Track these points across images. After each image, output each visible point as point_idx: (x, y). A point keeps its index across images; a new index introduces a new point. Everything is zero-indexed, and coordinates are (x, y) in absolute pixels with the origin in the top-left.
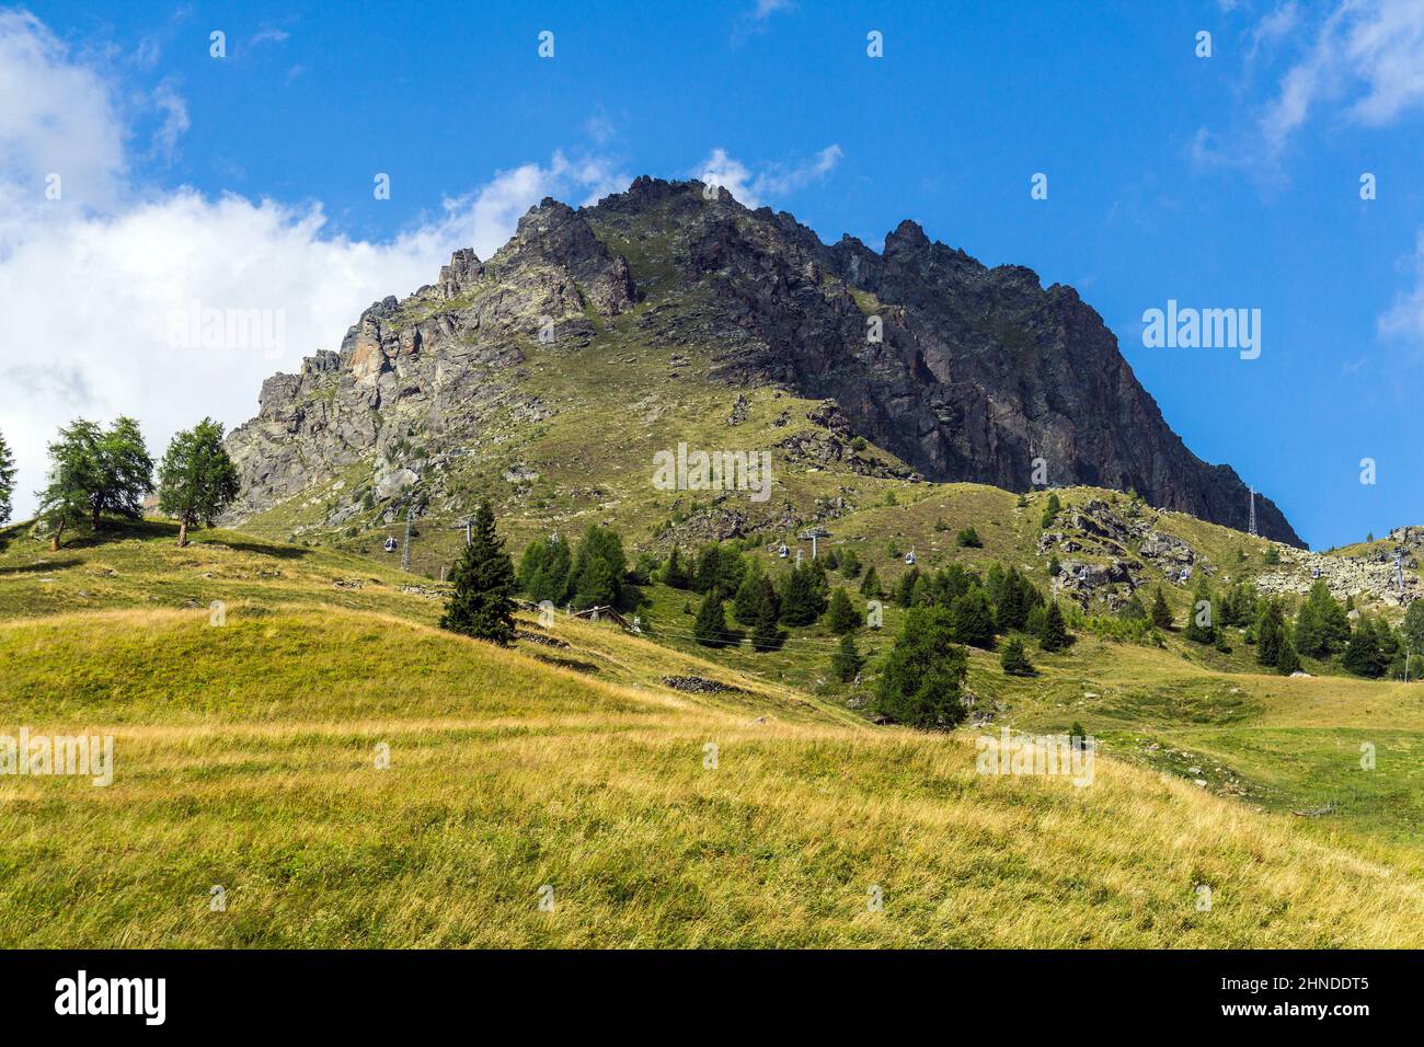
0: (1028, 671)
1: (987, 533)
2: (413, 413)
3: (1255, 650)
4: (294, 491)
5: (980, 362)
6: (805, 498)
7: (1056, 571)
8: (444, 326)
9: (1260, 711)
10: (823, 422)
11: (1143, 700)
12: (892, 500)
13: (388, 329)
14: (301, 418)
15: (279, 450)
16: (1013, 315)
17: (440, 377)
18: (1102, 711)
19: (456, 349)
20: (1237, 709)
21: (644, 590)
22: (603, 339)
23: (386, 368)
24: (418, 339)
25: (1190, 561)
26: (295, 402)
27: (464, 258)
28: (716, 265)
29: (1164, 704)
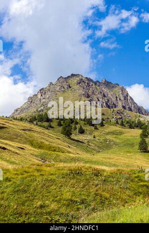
0: (97, 129)
1: (105, 113)
2: (44, 101)
4: (31, 110)
5: (111, 94)
7: (113, 118)
8: (48, 91)
9: (124, 133)
13: (42, 91)
15: (29, 105)
17: (47, 97)
18: (104, 134)
19: (49, 93)
20: (121, 133)
22: (66, 92)
23: (41, 96)
24: (45, 92)
25: (130, 117)
26: (31, 100)
27: (51, 83)
28: (79, 83)
29: (113, 133)
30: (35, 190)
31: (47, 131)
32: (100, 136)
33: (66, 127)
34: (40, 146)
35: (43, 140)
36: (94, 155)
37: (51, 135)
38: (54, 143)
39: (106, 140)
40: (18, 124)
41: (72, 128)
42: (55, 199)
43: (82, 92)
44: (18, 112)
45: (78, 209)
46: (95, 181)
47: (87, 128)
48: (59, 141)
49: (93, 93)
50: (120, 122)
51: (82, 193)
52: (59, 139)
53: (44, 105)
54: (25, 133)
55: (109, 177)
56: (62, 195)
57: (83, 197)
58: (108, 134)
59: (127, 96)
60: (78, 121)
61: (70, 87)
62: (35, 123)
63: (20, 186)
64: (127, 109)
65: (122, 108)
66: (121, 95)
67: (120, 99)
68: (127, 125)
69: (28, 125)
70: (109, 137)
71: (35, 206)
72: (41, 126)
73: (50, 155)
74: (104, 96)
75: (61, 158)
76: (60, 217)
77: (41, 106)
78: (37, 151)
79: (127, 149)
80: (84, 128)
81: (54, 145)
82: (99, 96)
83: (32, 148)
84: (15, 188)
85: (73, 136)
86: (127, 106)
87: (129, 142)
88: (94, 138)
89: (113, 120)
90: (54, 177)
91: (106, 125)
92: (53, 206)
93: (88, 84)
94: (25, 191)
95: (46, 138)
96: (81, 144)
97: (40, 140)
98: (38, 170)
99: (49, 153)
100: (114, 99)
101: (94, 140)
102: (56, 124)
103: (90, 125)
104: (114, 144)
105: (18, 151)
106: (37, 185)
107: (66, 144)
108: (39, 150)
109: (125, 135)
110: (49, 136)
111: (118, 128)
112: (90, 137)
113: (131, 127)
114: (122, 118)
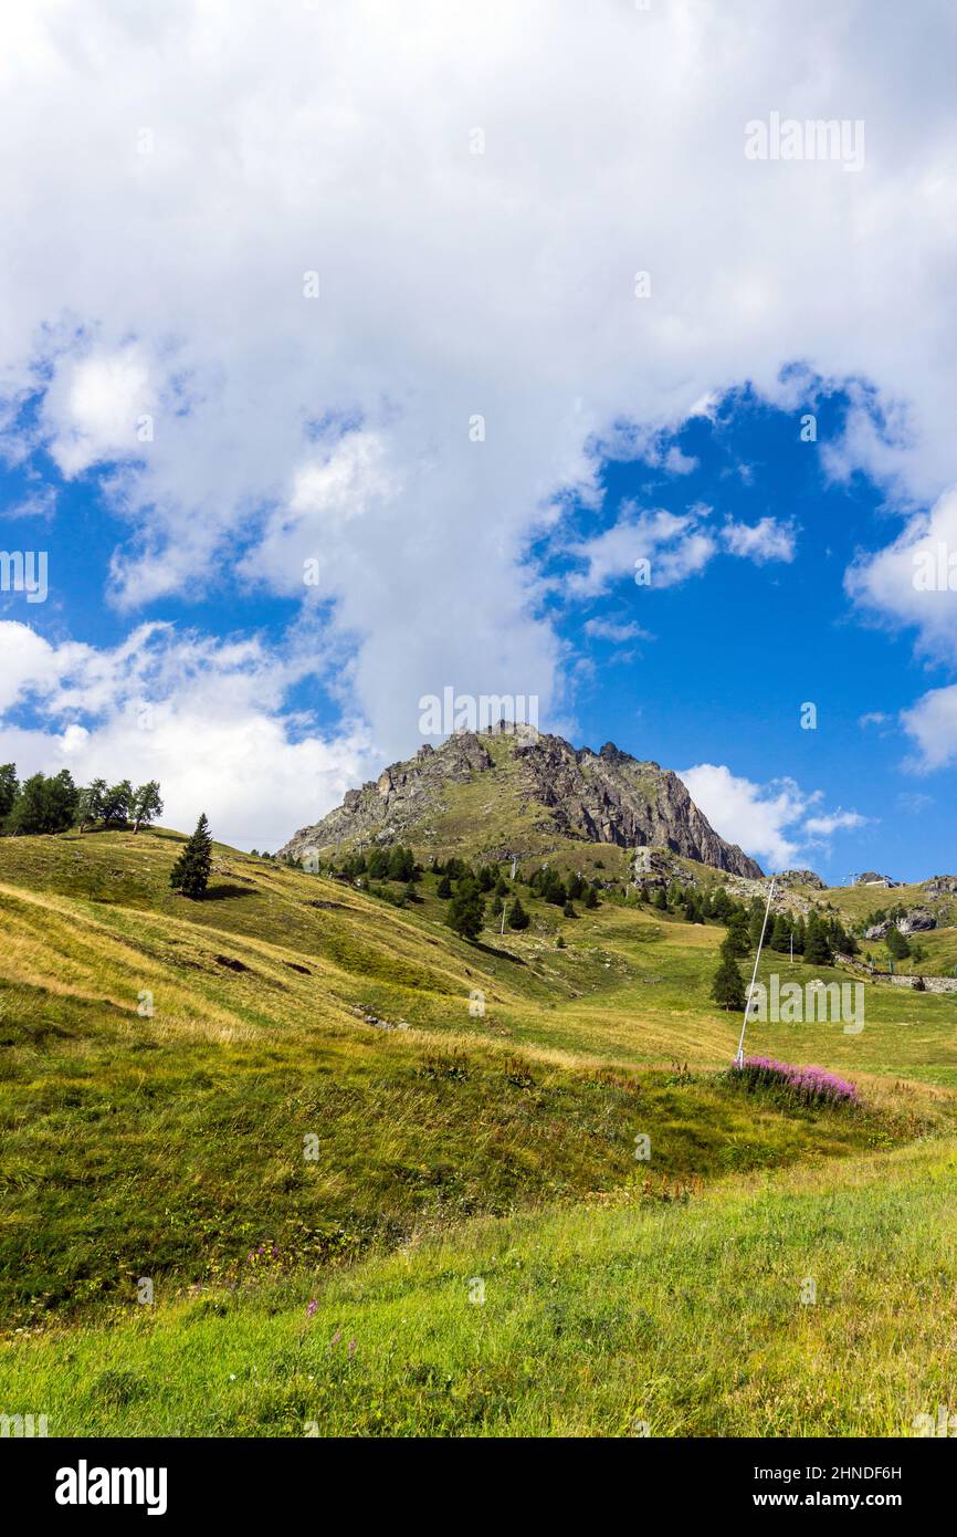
0: (574, 916)
1: (606, 862)
2: (400, 807)
3: (684, 913)
4: (351, 835)
5: (632, 798)
6: (537, 845)
7: (633, 880)
8: (416, 774)
9: (665, 938)
10: (554, 817)
11: (618, 930)
12: (573, 848)
13: (394, 774)
14: (357, 806)
15: (347, 819)
16: (648, 780)
17: (412, 793)
18: (598, 934)
19: (419, 783)
20: (657, 936)
21: (421, 874)
22: (475, 781)
23: (392, 788)
24: (405, 778)
25: (692, 879)
26: (356, 801)
27: (427, 748)
28: (524, 755)
29: (627, 934)
30: (282, 1123)
31: (398, 911)
32: (578, 941)
33: (465, 902)
34: (367, 966)
35: (379, 944)
36: (553, 1007)
37: (410, 927)
38: (416, 956)
39: (600, 958)
40: (297, 881)
41: (483, 909)
42: (345, 1161)
43: (529, 782)
44: (308, 839)
45: (418, 1202)
46: (504, 1107)
47: (541, 910)
48: (436, 952)
49: (569, 788)
50: (654, 894)
51: (444, 1145)
52: (435, 943)
53: (397, 822)
54: (318, 916)
55: (561, 1091)
56: (373, 1146)
57: (445, 1160)
58: (611, 934)
59: (688, 807)
60: (509, 883)
61: (491, 765)
62: (359, 881)
63: (237, 1108)
64: (685, 850)
65: (665, 848)
66: (665, 803)
67: (661, 817)
68: (678, 908)
69: (332, 889)
70: (611, 947)
71: (266, 1179)
72: (379, 894)
73: (397, 997)
74: (607, 802)
75: (435, 1011)
76: (345, 1226)
77: (388, 825)
78: (352, 981)
79: (671, 995)
80: (528, 909)
81: (418, 964)
82: (589, 800)
83: (338, 971)
84: (216, 1111)
85: (487, 937)
86: (685, 843)
87: (681, 970)
88: (561, 944)
89: (634, 888)
90: (363, 1082)
91: (607, 905)
92: (330, 1186)
93: (553, 756)
94: (246, 1126)
95: (390, 935)
96: (514, 965)
97: (368, 944)
98: (318, 1054)
99: (395, 990)
100: (640, 816)
101: (560, 955)
102: (433, 889)
103: (549, 901)
104: (630, 972)
105: (284, 980)
106: (296, 1106)
107: (458, 962)
108: (363, 979)
109: (669, 943)
110: (401, 932)
111: (646, 918)
112: (544, 944)
113: (692, 916)
114: (663, 883)
